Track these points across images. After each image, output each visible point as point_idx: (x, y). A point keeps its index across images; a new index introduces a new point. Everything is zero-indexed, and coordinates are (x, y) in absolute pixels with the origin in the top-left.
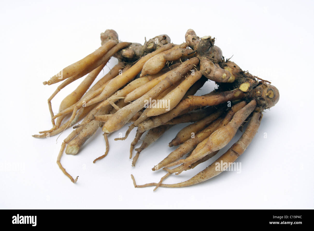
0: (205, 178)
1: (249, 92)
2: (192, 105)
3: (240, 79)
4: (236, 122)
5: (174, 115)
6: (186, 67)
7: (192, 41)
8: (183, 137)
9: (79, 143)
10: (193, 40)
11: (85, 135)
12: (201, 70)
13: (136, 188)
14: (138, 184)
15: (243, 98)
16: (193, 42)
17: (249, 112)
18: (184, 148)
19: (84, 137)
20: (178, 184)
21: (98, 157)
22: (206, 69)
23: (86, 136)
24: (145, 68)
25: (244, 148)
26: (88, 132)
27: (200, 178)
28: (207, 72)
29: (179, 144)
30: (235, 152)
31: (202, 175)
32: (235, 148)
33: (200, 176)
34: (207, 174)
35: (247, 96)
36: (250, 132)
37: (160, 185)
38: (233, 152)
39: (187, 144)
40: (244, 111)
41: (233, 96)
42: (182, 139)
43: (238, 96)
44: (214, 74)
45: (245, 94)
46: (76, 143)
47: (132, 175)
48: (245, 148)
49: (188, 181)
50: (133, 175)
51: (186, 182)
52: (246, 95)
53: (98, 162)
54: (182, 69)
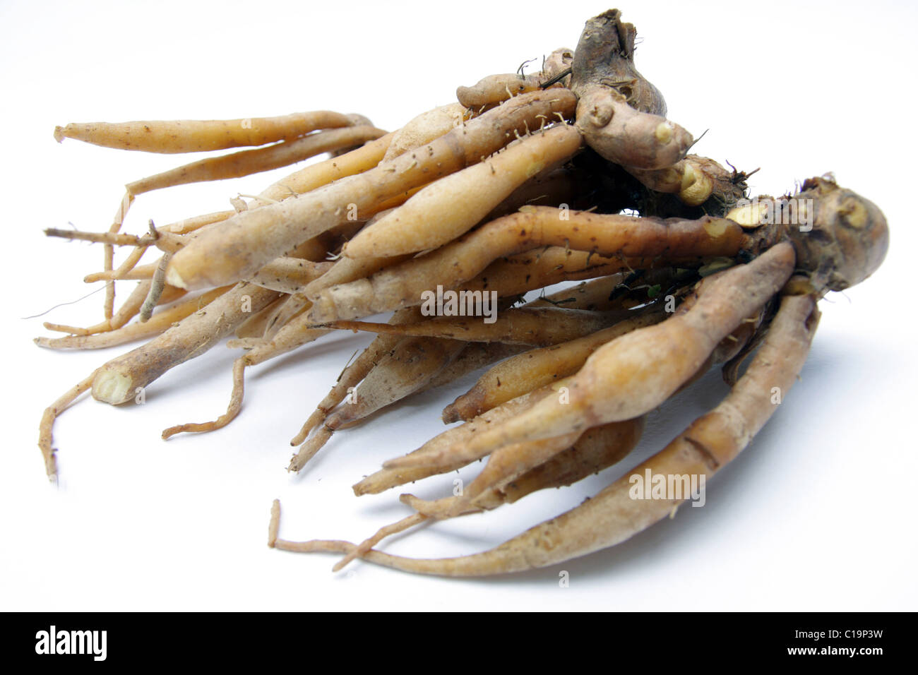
0: (558, 547)
1: (765, 229)
2: (531, 233)
3: (730, 198)
4: (710, 311)
5: (456, 264)
6: (523, 105)
7: (561, 62)
8: (499, 384)
9: (135, 364)
10: (565, 59)
11: (163, 344)
12: (577, 123)
13: (275, 551)
14: (286, 535)
15: (740, 249)
16: (564, 65)
17: (763, 285)
18: (489, 422)
19: (159, 347)
20: (438, 560)
21: (183, 423)
22: (596, 108)
23: (167, 345)
24: (397, 141)
25: (739, 434)
26: (178, 337)
27: (537, 543)
28: (598, 120)
29: (479, 411)
30: (698, 446)
31: (547, 533)
32: (702, 429)
33: (536, 535)
34: (567, 527)
35: (756, 242)
36: (770, 368)
37: (366, 553)
38: (692, 447)
39: (505, 409)
40: (743, 278)
41: (702, 229)
42: (493, 393)
43: (722, 236)
44: (624, 126)
45: (747, 237)
46: (126, 362)
47: (277, 502)
48: (743, 432)
49: (485, 553)
50: (281, 502)
51: (474, 556)
52: (752, 241)
53: (181, 440)
54: (508, 109)
